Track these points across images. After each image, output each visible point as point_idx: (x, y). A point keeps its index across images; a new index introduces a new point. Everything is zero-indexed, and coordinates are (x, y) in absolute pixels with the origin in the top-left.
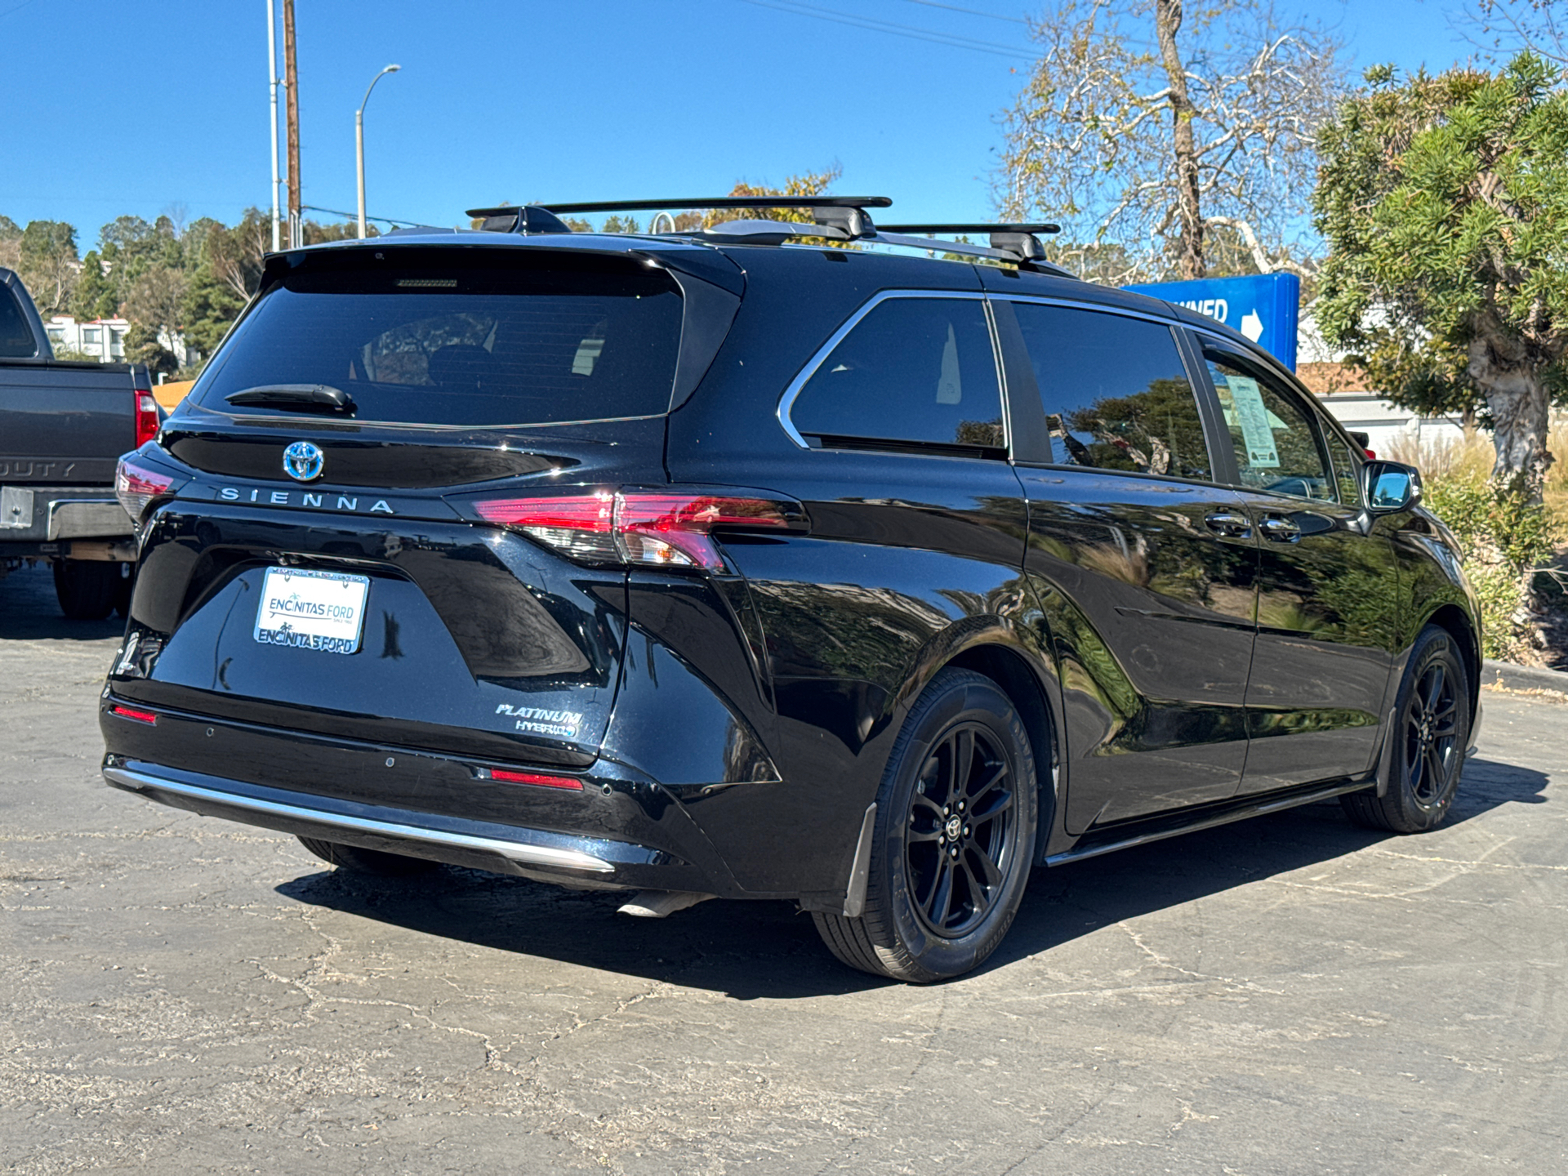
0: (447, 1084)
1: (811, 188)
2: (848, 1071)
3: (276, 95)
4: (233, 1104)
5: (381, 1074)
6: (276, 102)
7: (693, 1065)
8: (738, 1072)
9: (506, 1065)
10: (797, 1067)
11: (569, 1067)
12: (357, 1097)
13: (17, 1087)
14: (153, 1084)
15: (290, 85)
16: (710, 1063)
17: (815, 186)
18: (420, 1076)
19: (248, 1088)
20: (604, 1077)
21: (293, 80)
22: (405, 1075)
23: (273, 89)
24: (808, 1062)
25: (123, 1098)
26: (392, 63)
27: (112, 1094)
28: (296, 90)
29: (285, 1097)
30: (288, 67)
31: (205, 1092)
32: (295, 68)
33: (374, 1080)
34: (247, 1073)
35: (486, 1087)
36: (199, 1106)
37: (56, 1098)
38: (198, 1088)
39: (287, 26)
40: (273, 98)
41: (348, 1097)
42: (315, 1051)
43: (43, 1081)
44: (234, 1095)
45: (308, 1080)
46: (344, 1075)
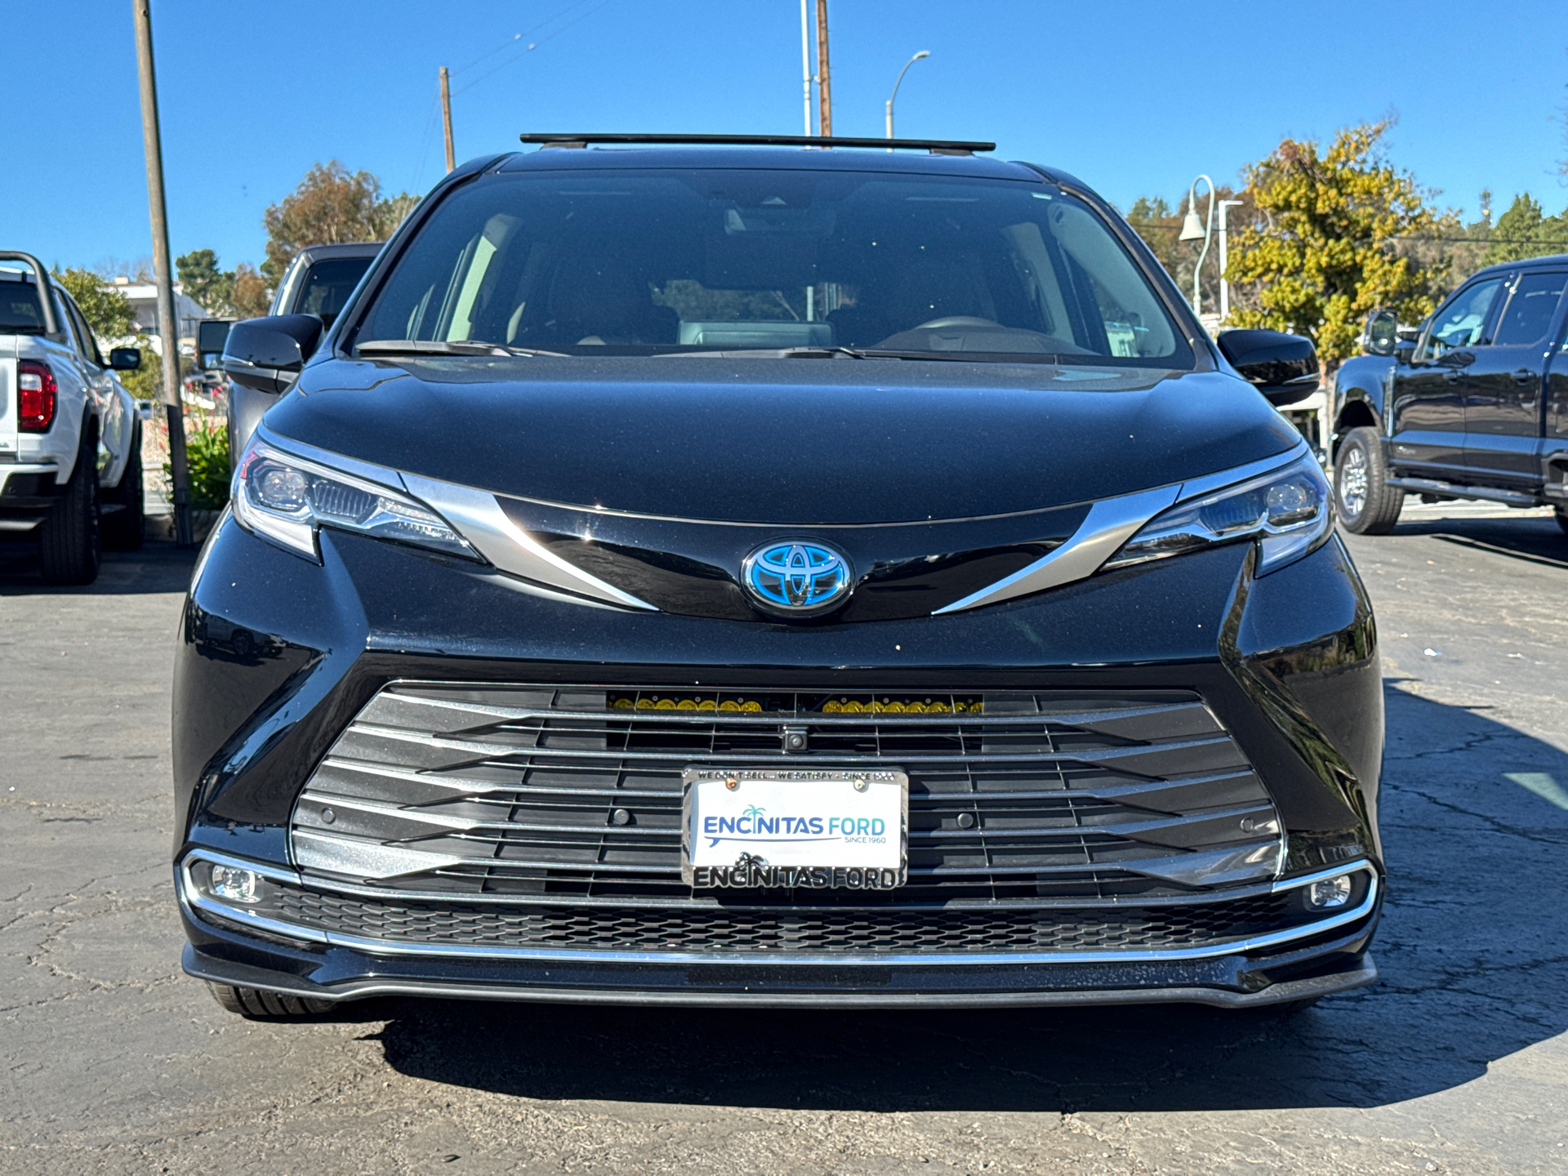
0: (1014, 1149)
1: (1364, 139)
2: (1555, 1160)
3: (810, 92)
4: (750, 1162)
5: (930, 1130)
6: (810, 99)
7: (1337, 1140)
8: (1399, 1154)
9: (1087, 1127)
10: (1481, 1151)
11: (1170, 1135)
12: (901, 1162)
13: (500, 1126)
14: (657, 1128)
15: (823, 80)
16: (1358, 1138)
17: (1367, 137)
18: (979, 1135)
19: (769, 1141)
20: (1217, 1151)
21: (826, 76)
22: (961, 1133)
23: (806, 86)
24: (1496, 1145)
25: (621, 1146)
26: (922, 49)
27: (609, 1140)
28: (829, 86)
29: (813, 1156)
30: (821, 63)
31: (716, 1143)
32: (828, 63)
33: (921, 1137)
34: (767, 1120)
35: (1064, 1157)
36: (710, 1163)
37: (543, 1143)
38: (709, 1137)
39: (820, 22)
40: (807, 96)
41: (891, 1160)
42: (849, 1093)
43: (531, 1118)
44: (752, 1150)
45: (840, 1133)
46: (884, 1128)
